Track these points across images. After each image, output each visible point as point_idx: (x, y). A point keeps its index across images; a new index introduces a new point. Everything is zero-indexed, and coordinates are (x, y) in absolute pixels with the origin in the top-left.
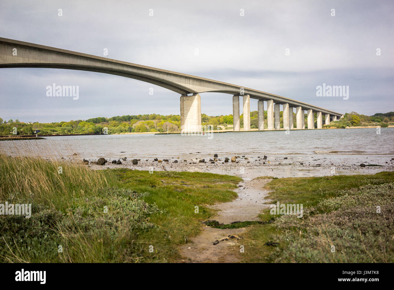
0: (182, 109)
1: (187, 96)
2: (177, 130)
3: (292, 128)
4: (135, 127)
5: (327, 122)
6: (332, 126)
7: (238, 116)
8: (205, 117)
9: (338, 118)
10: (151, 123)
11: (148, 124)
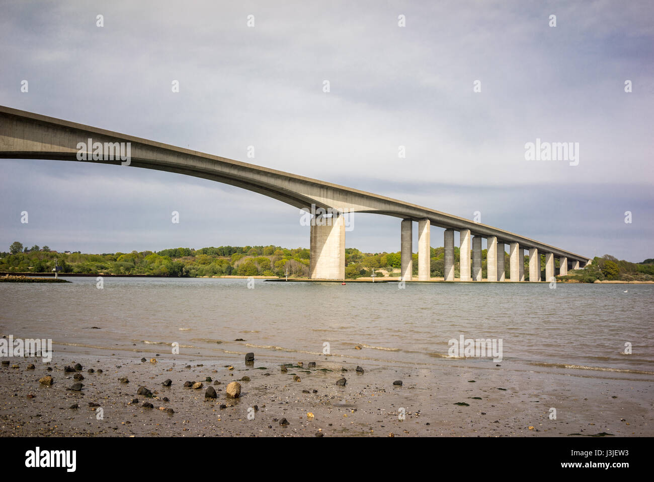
0: (313, 240)
2: (307, 275)
3: (503, 279)
4: (238, 266)
5: (563, 271)
6: (572, 278)
7: (409, 254)
8: (353, 254)
9: (582, 264)
10: (264, 261)
11: (260, 261)
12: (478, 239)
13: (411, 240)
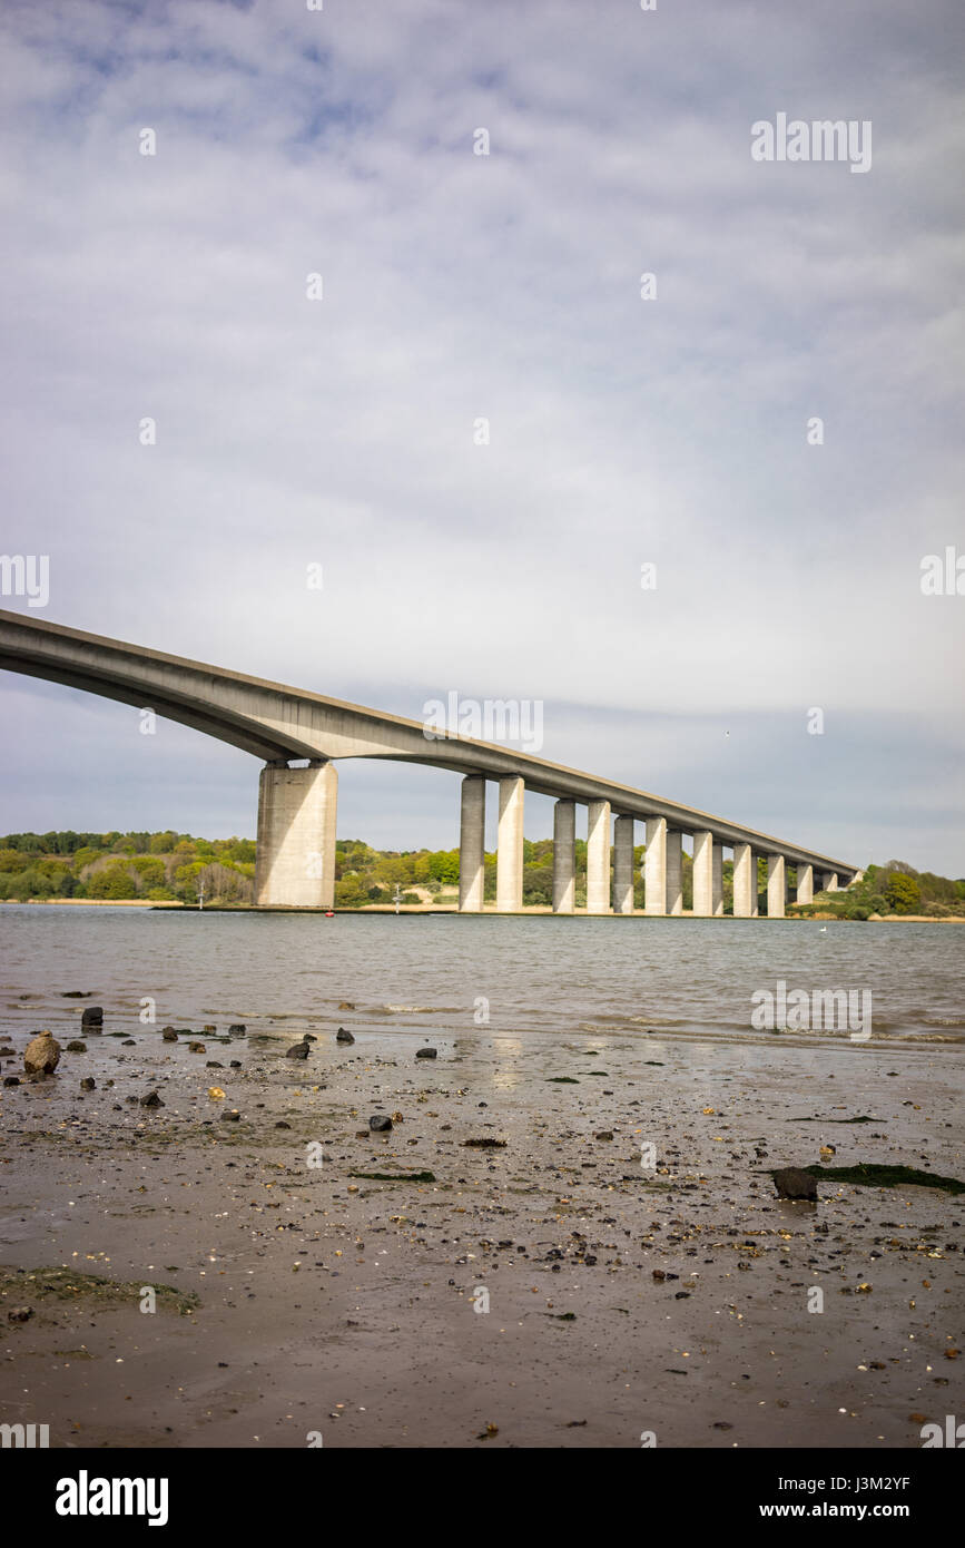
0: (265, 817)
1: (287, 767)
2: (249, 897)
3: (677, 910)
4: (89, 877)
5: (805, 895)
6: (822, 909)
7: (478, 853)
8: (355, 853)
9: (843, 880)
10: (151, 865)
11: (141, 867)
12: (626, 823)
13: (483, 821)
